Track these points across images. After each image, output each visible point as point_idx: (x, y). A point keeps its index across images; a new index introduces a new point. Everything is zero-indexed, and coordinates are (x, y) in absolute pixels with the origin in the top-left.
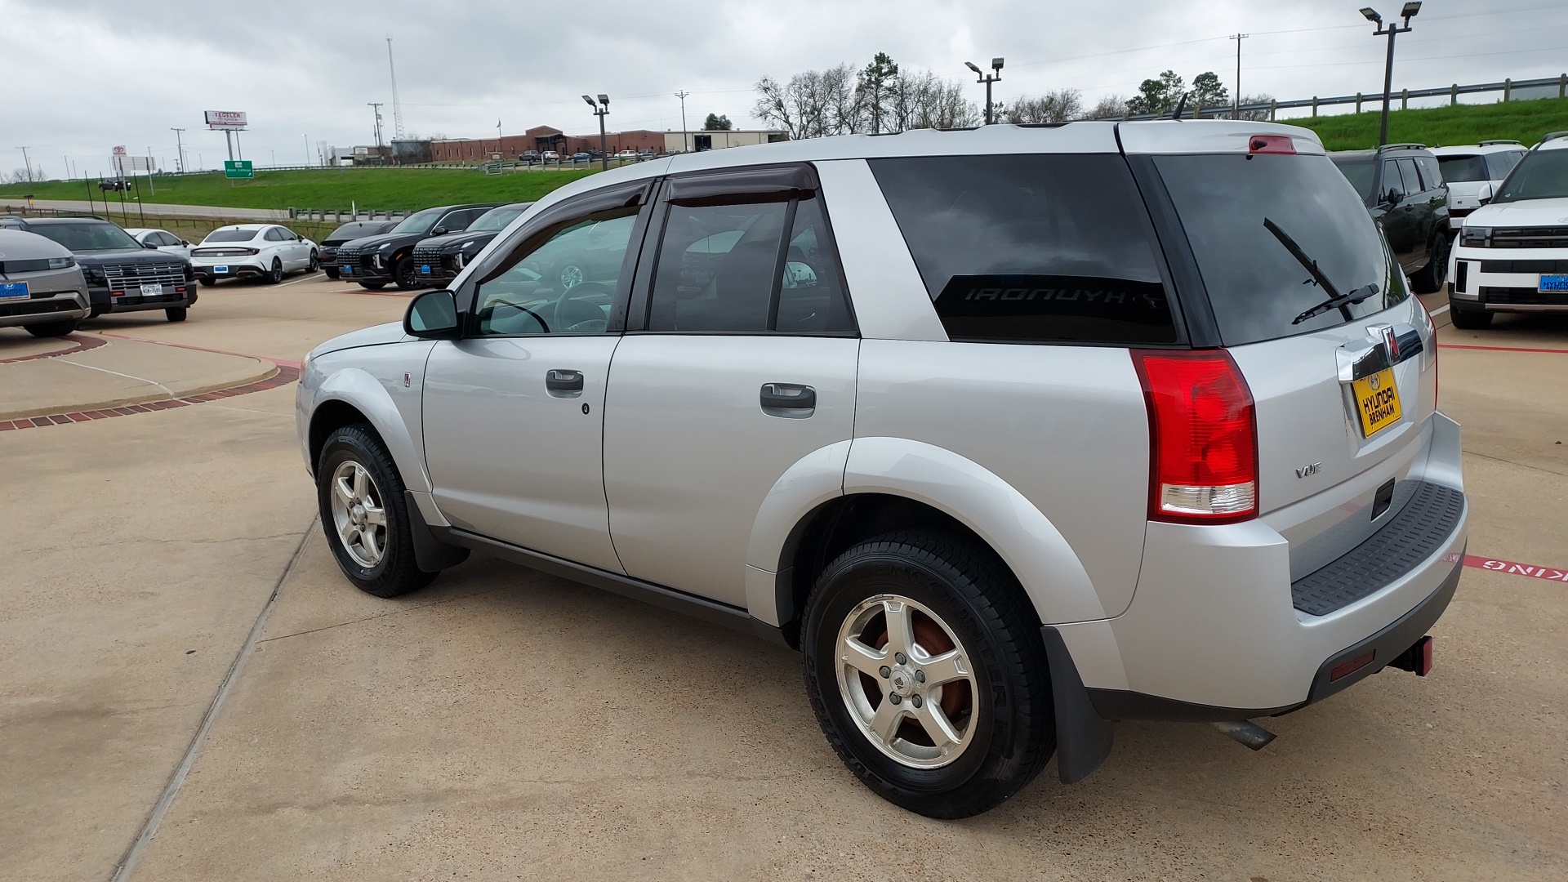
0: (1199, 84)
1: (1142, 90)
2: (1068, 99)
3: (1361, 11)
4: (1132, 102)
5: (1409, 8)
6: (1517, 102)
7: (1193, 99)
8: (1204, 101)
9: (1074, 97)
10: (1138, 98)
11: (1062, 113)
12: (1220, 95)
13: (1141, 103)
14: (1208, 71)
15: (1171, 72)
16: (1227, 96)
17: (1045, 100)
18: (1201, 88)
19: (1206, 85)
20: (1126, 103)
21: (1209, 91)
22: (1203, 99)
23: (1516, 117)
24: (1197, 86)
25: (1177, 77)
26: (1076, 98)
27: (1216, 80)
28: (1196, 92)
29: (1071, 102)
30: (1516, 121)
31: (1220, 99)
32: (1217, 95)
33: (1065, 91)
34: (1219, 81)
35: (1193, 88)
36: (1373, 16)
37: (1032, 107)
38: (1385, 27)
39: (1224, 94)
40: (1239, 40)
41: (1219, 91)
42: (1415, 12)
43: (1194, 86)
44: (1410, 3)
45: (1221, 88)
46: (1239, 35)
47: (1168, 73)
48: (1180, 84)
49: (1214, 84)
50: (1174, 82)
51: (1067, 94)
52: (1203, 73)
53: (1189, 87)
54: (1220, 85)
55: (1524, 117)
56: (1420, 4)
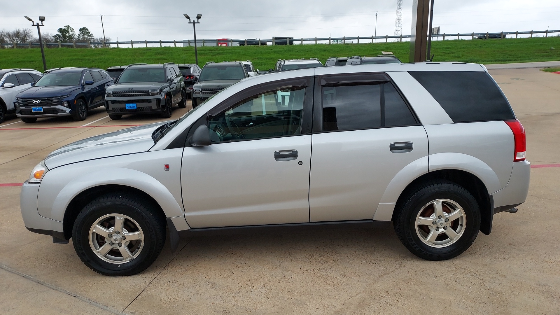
0: (81, 31)
1: (59, 32)
2: (26, 33)
3: (184, 15)
4: (55, 36)
5: (198, 16)
6: (206, 47)
7: (80, 37)
8: (84, 38)
9: (29, 32)
10: (58, 35)
11: (25, 38)
12: (90, 36)
13: (60, 37)
14: (84, 27)
15: (69, 26)
16: (93, 37)
17: (15, 32)
18: (82, 33)
19: (84, 32)
20: (53, 36)
21: (86, 34)
22: (84, 37)
23: (209, 51)
24: (81, 32)
25: (72, 28)
26: (30, 33)
27: (88, 31)
28: (81, 34)
29: (29, 34)
30: (209, 53)
31: (91, 38)
32: (89, 36)
33: (24, 29)
34: (89, 31)
35: (79, 33)
36: (188, 17)
37: (9, 35)
38: (192, 21)
39: (92, 36)
40: (101, 17)
41: (90, 35)
42: (200, 18)
43: (80, 32)
44: (199, 15)
45: (90, 33)
46: (101, 15)
47: (67, 26)
48: (73, 31)
49: (87, 32)
50: (71, 30)
51: (25, 30)
52: (82, 27)
53: (77, 33)
54: (90, 32)
55: (211, 52)
56: (201, 15)
